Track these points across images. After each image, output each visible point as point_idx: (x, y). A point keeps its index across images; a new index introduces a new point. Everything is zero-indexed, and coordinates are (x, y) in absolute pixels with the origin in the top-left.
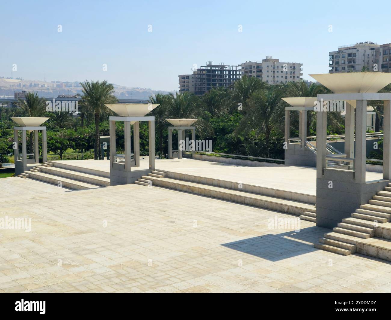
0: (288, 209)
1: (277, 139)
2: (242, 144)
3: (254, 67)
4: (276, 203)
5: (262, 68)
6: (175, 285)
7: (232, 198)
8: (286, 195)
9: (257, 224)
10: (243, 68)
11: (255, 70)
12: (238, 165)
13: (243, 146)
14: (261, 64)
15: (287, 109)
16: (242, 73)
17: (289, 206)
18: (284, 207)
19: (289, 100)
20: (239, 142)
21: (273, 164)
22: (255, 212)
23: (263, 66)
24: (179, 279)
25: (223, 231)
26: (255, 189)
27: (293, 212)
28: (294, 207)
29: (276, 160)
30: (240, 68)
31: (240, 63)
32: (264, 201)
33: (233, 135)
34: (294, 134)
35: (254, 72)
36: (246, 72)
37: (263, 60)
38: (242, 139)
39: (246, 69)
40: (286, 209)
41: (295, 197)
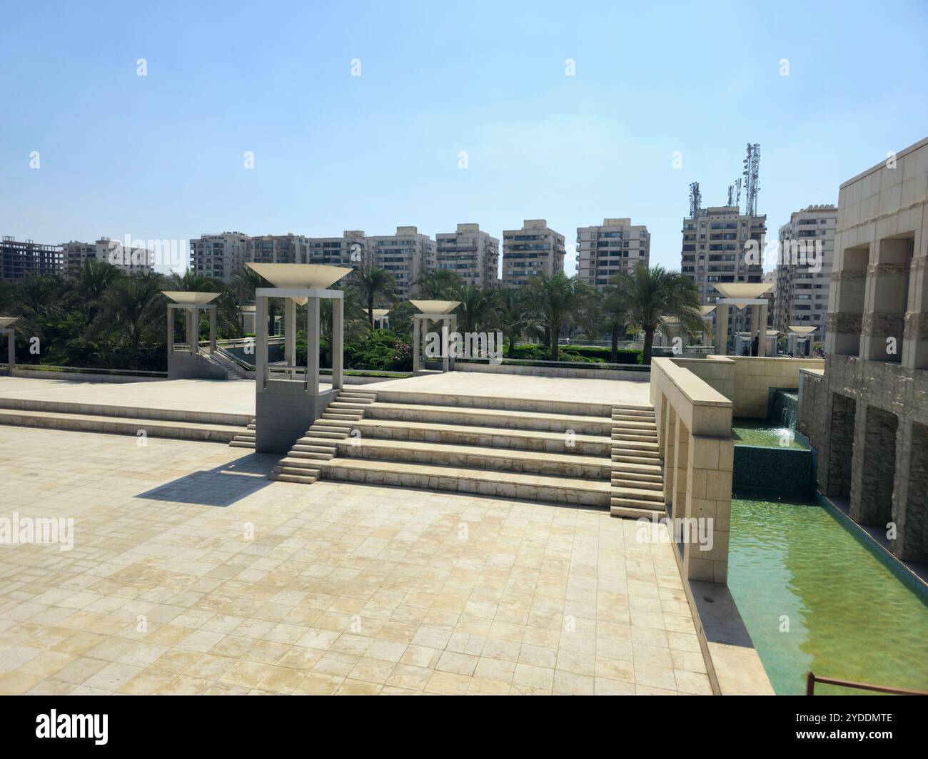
0: (210, 435)
1: (146, 345)
2: (95, 353)
3: (84, 249)
4: (192, 429)
5: (96, 251)
6: (91, 572)
7: (120, 429)
8: (203, 417)
9: (174, 460)
10: (65, 250)
11: (85, 254)
12: (93, 381)
13: (95, 356)
14: (95, 246)
15: (170, 306)
16: (65, 256)
17: (211, 431)
18: (204, 433)
19: (171, 295)
20: (90, 349)
21: (149, 378)
22: (162, 444)
23: (97, 249)
24: (94, 560)
25: (128, 477)
26: (153, 413)
27: (218, 438)
28: (218, 432)
29: (153, 372)
30: (61, 249)
31: (61, 243)
32: (173, 428)
33: (81, 340)
34: (181, 337)
35: (83, 256)
36: (71, 256)
37: (97, 242)
38: (96, 346)
39: (71, 251)
40: (207, 435)
41: (217, 419)
